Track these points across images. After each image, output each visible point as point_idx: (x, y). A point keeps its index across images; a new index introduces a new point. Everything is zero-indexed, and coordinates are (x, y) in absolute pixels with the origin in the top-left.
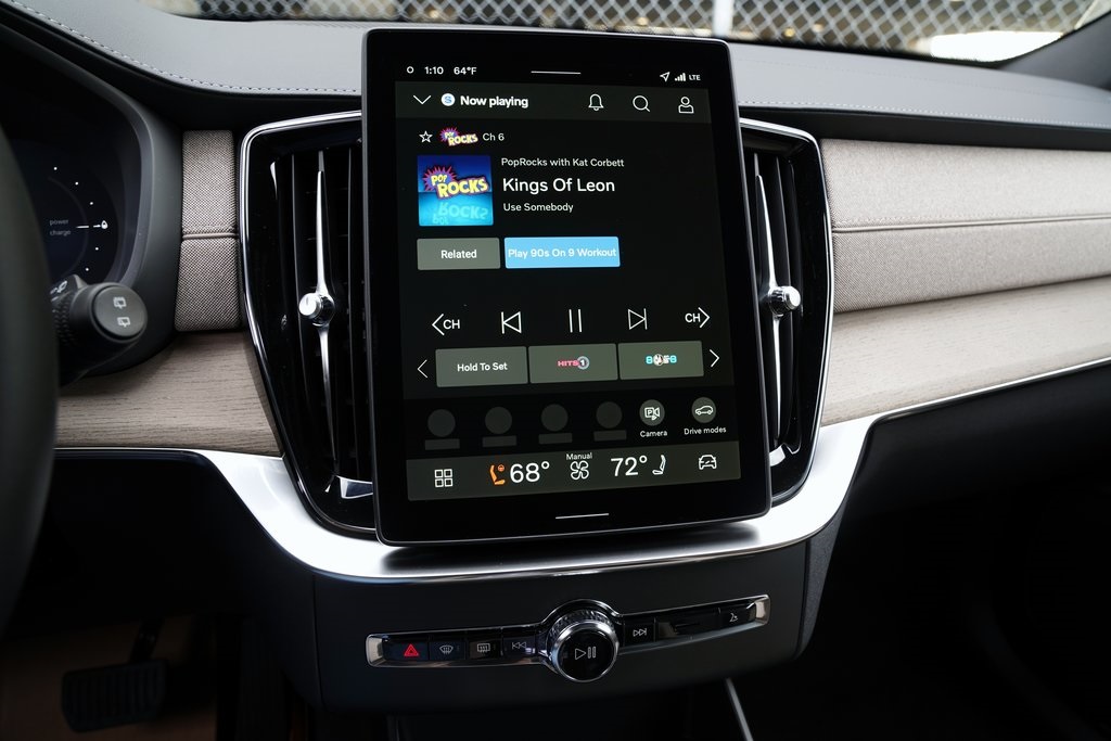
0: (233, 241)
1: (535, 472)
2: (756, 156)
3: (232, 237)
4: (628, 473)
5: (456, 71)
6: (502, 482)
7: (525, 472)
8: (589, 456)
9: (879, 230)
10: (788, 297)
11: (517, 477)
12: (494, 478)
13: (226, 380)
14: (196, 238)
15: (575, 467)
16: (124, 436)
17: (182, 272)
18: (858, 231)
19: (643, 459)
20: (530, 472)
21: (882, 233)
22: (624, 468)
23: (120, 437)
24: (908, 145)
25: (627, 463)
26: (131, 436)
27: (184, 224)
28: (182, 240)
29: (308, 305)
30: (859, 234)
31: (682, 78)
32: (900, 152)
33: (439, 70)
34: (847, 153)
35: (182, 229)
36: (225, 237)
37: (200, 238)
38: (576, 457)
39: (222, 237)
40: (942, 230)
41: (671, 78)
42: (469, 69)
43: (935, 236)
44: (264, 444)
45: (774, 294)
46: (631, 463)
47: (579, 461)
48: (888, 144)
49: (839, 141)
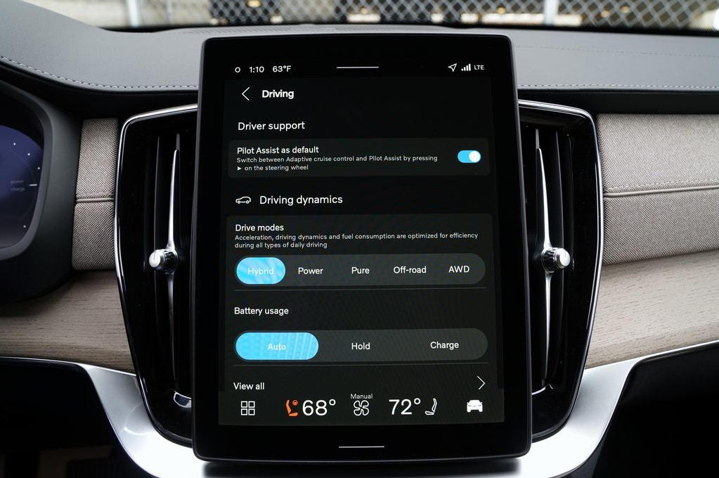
0: (112, 204)
1: (324, 407)
2: (537, 132)
3: (112, 201)
4: (403, 413)
5: (275, 69)
6: (296, 414)
7: (315, 407)
8: (370, 397)
9: (649, 194)
10: (558, 257)
11: (308, 411)
12: (289, 410)
13: (107, 309)
14: (85, 202)
15: (357, 405)
16: (29, 350)
17: (75, 227)
18: (628, 196)
19: (417, 401)
20: (319, 407)
21: (651, 196)
22: (400, 408)
23: (27, 350)
24: (680, 116)
25: (402, 404)
26: (34, 350)
27: (78, 191)
28: (76, 203)
29: (156, 258)
30: (629, 198)
31: (468, 68)
32: (671, 123)
33: (261, 69)
34: (621, 126)
35: (76, 195)
36: (106, 201)
37: (88, 202)
38: (359, 397)
39: (104, 201)
40: (709, 192)
41: (458, 68)
42: (285, 67)
43: (703, 197)
44: (125, 363)
45: (546, 253)
46: (406, 404)
47: (361, 400)
48: (661, 116)
49: (614, 116)
